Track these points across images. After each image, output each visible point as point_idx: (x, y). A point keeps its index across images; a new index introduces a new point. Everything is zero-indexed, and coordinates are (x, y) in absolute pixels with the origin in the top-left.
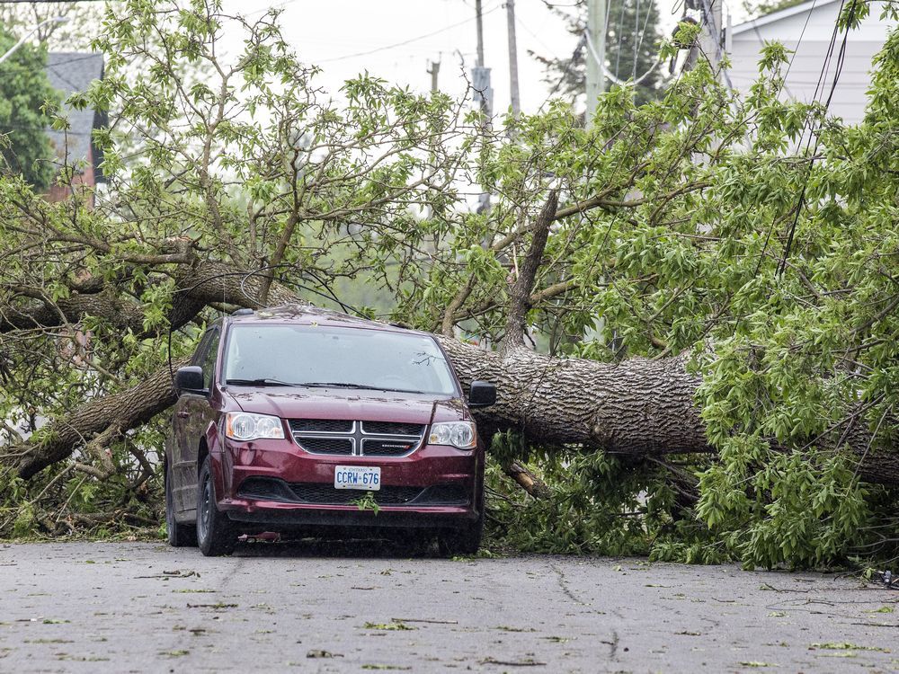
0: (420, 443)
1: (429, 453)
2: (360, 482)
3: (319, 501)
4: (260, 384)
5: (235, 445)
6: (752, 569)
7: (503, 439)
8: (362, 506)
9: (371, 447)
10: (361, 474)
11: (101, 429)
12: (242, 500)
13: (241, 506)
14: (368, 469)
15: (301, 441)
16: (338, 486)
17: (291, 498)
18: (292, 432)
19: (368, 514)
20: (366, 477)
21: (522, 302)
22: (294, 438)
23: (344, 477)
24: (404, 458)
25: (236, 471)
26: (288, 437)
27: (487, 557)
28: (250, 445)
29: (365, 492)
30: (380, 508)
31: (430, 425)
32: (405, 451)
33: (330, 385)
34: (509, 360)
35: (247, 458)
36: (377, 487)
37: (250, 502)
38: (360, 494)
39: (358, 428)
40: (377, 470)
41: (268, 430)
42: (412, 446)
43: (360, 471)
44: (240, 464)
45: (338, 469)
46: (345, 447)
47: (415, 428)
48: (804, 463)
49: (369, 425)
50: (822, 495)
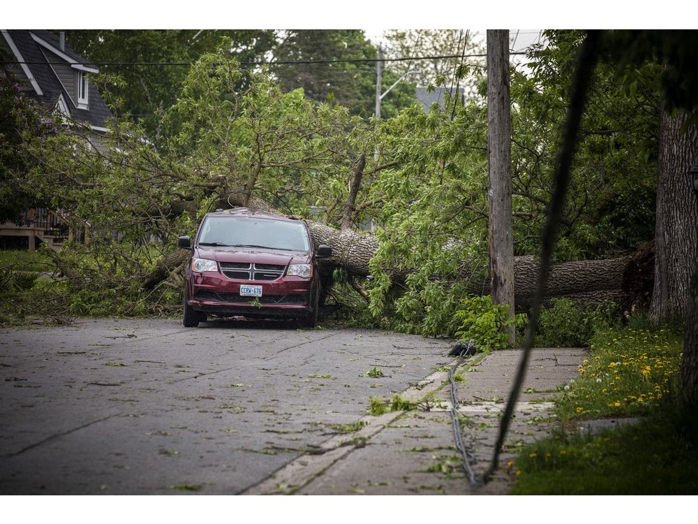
0: (283, 274)
1: (287, 279)
2: (252, 293)
3: (233, 301)
4: (214, 245)
5: (195, 274)
6: (427, 337)
7: (338, 273)
8: (253, 304)
9: (258, 276)
10: (253, 289)
11: (177, 266)
12: (197, 300)
13: (197, 304)
14: (256, 287)
15: (225, 273)
16: (241, 294)
17: (220, 300)
18: (221, 268)
19: (256, 308)
20: (256, 291)
21: (350, 207)
22: (222, 271)
23: (245, 290)
24: (274, 281)
25: (195, 286)
26: (219, 271)
27: (319, 329)
28: (201, 274)
29: (255, 297)
30: (261, 305)
31: (288, 266)
32: (276, 278)
33: (247, 246)
34: (342, 235)
35: (200, 280)
36: (260, 295)
37: (200, 301)
38: (252, 298)
39: (252, 267)
40: (261, 287)
41: (210, 267)
42: (279, 276)
43: (253, 288)
44: (197, 283)
45: (242, 286)
46: (246, 276)
47: (280, 267)
48: (440, 287)
49: (258, 265)
50: (448, 302)
